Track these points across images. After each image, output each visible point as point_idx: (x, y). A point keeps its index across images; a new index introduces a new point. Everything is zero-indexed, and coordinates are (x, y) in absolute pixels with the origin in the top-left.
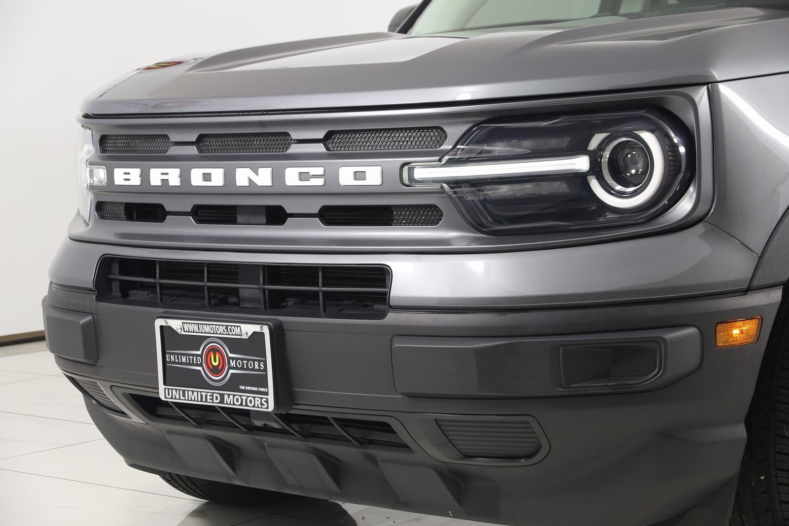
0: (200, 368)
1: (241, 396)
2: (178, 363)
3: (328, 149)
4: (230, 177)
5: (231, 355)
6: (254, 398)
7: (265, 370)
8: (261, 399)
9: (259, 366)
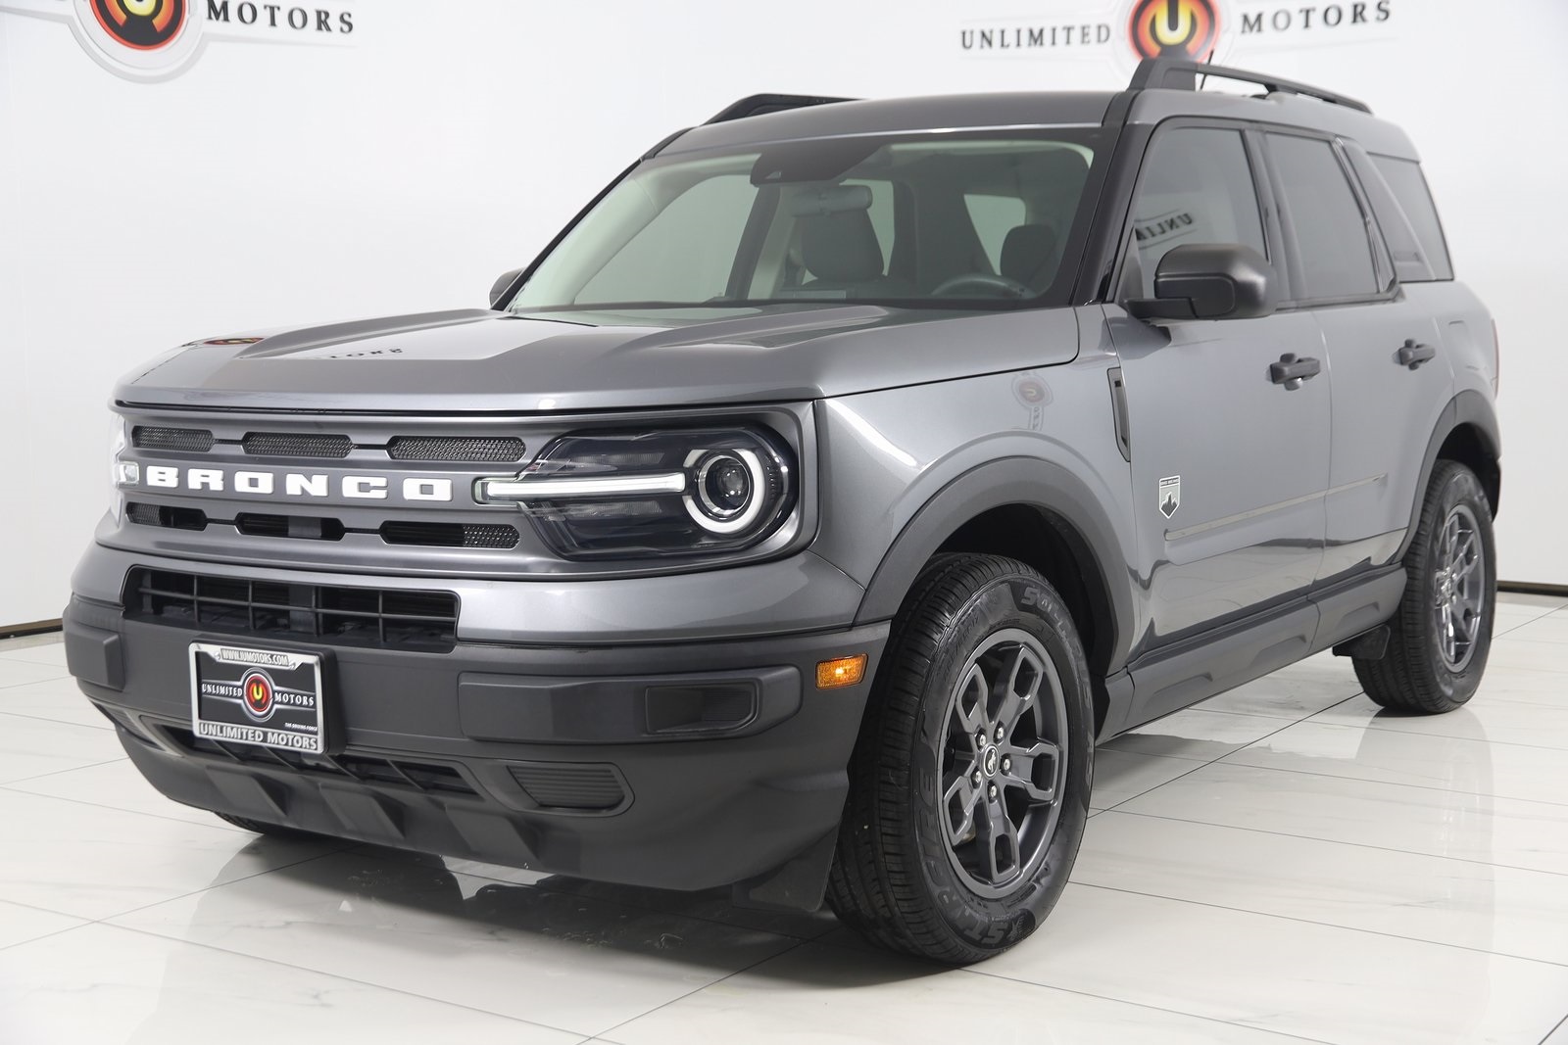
0: (240, 701)
1: (286, 735)
2: (215, 695)
3: (392, 457)
4: (279, 484)
5: (276, 688)
6: (302, 737)
7: (314, 706)
8: (310, 739)
9: (308, 701)
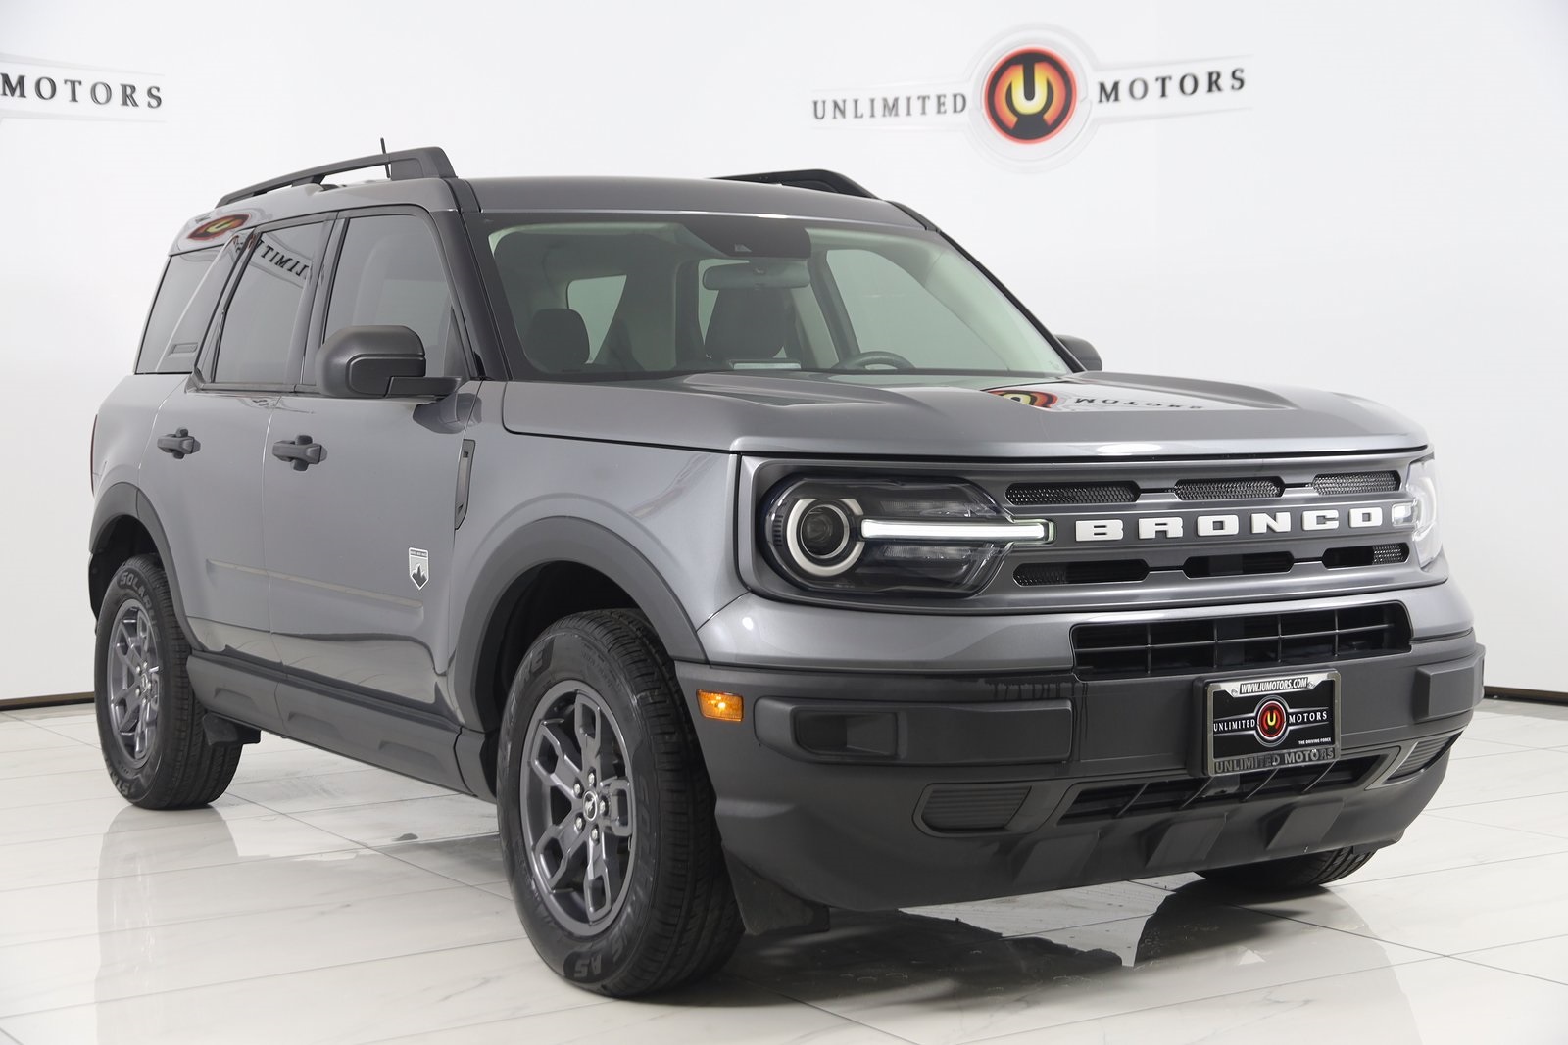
0: (1253, 732)
1: (1302, 752)
2: (1228, 731)
4: (1246, 524)
5: (1290, 711)
6: (1319, 750)
7: (1329, 719)
8: (1327, 749)
9: (1322, 716)
